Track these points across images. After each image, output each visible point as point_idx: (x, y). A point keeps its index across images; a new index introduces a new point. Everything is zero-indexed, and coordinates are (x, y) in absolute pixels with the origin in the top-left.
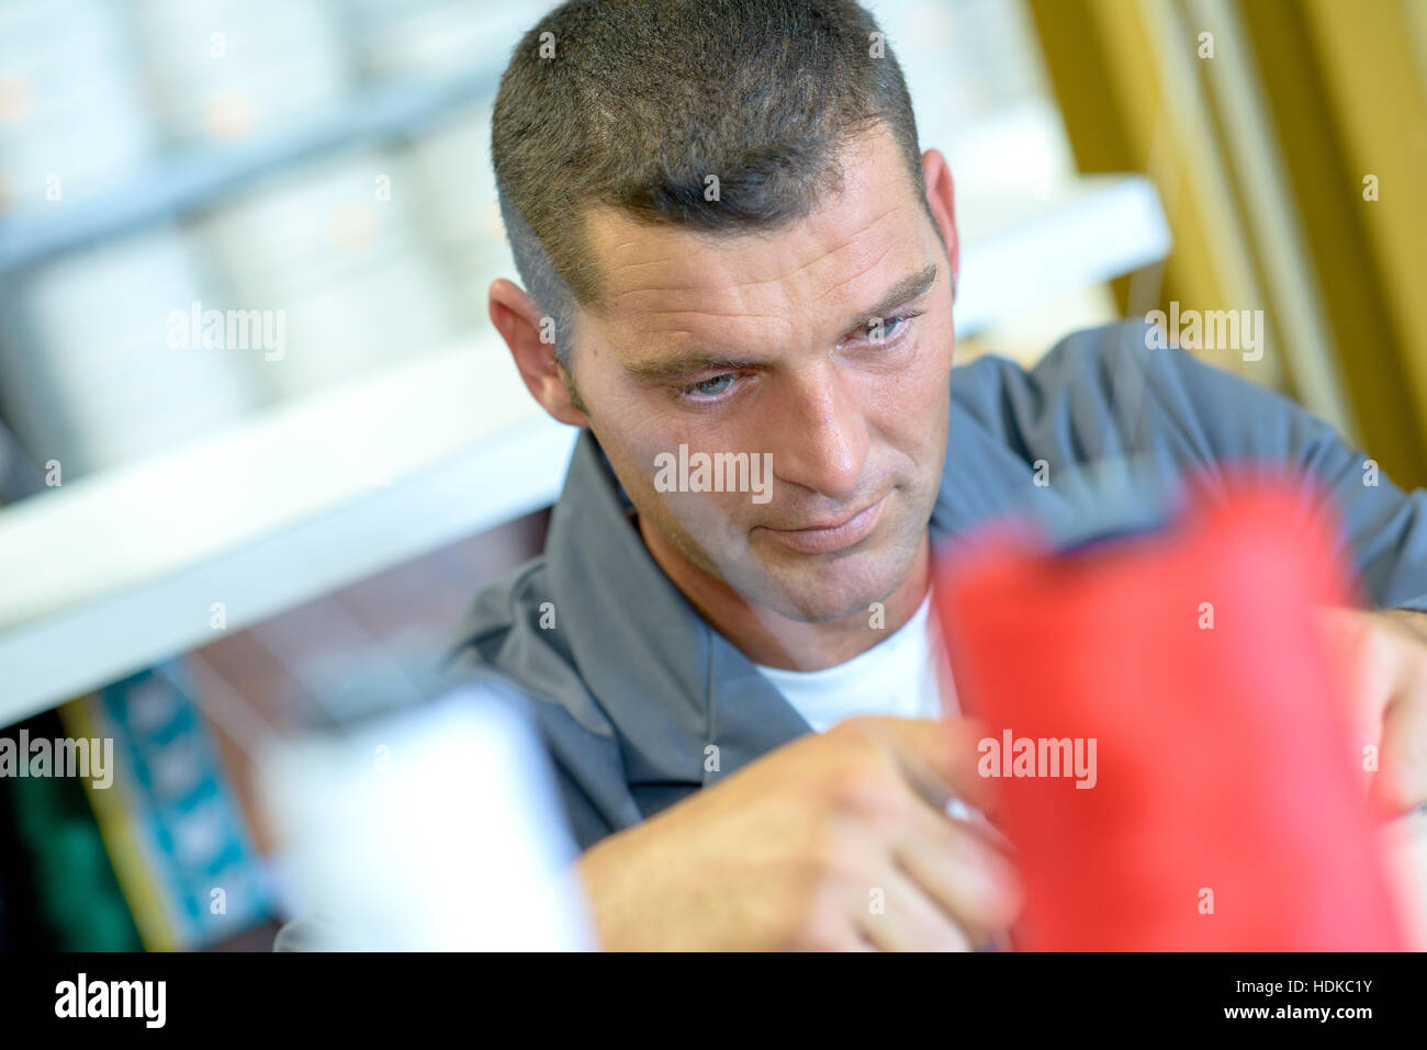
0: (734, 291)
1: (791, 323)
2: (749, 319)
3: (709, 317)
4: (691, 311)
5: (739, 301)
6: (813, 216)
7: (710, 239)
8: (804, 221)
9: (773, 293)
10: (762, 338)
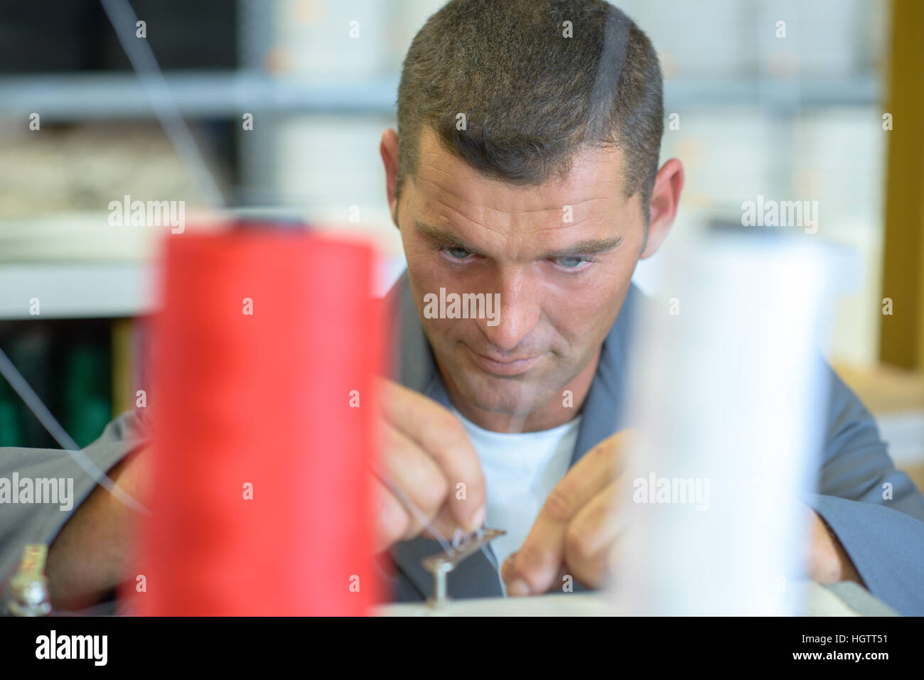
0: (481, 209)
1: (508, 242)
2: (483, 229)
3: (461, 217)
4: (452, 208)
5: (482, 216)
6: (542, 188)
7: (478, 175)
8: (536, 187)
9: (503, 220)
10: (487, 243)
